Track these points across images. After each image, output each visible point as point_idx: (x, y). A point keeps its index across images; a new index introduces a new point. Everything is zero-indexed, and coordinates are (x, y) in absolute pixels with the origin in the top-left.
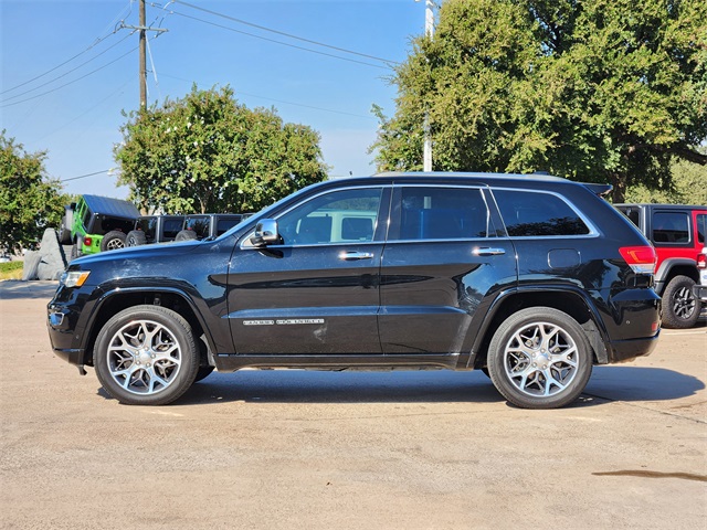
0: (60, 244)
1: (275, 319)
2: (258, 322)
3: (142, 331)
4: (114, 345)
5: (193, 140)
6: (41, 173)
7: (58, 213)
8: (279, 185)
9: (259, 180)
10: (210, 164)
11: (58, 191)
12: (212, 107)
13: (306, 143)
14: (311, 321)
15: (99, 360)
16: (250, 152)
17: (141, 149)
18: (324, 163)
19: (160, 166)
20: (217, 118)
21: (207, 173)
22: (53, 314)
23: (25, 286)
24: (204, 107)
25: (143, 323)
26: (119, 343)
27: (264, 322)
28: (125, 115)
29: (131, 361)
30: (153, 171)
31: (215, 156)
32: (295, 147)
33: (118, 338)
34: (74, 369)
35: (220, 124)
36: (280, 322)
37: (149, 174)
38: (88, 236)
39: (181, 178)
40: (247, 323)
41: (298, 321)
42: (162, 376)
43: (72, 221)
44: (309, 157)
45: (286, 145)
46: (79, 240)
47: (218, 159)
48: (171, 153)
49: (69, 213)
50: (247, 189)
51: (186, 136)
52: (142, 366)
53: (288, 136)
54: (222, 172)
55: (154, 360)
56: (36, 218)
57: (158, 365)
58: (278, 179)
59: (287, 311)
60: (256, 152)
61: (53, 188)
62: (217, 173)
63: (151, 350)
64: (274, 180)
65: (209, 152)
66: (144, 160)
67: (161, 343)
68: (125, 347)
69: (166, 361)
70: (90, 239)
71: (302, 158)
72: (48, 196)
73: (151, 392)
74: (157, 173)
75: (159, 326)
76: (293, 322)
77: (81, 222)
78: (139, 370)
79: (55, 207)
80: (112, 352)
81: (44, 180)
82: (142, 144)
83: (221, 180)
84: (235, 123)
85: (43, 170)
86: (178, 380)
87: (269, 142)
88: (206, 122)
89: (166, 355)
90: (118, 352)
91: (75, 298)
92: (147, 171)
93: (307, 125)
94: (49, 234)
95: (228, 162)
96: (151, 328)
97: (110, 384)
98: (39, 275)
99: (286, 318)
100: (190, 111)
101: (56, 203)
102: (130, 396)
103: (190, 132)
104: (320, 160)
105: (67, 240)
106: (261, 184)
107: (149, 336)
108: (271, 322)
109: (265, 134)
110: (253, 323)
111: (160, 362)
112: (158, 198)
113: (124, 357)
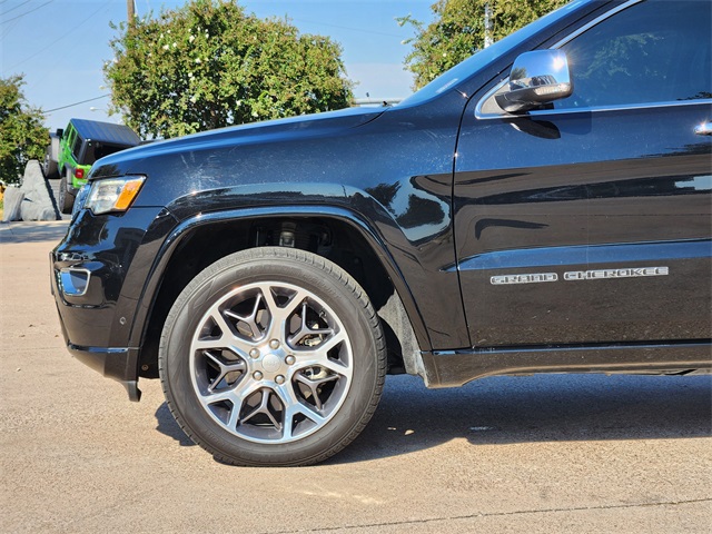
0: (46, 178)
1: (559, 270)
2: (524, 279)
3: (263, 305)
4: (203, 336)
5: (195, 56)
6: (19, 100)
7: (41, 147)
8: (299, 104)
9: (275, 100)
10: (217, 83)
11: (40, 122)
12: (216, 17)
13: (326, 56)
14: (640, 272)
15: (173, 371)
16: (264, 67)
17: (136, 69)
18: (348, 79)
19: (158, 87)
20: (224, 29)
21: (215, 93)
22: (65, 272)
23: (7, 228)
24: (208, 17)
25: (265, 287)
26: (214, 331)
27: (537, 278)
28: (114, 27)
29: (242, 372)
30: (150, 93)
31: (222, 73)
32: (315, 61)
33: (211, 321)
34: (116, 388)
35: (227, 36)
36: (572, 276)
37: (146, 96)
38: (79, 167)
39: (183, 100)
40: (498, 280)
41: (610, 273)
42: (310, 402)
43: (59, 151)
44: (331, 73)
45: (305, 58)
46: (69, 172)
47: (227, 77)
48: (172, 71)
49: (55, 142)
50: (262, 111)
51: (188, 51)
52: (264, 382)
53: (306, 49)
54: (233, 91)
55: (292, 369)
56: (17, 152)
57: (301, 378)
58: (297, 97)
59: (587, 252)
60: (271, 67)
61: (34, 119)
62: (227, 92)
63: (284, 347)
64: (292, 99)
65: (215, 70)
66: (139, 80)
67: (305, 330)
68: (228, 340)
69: (317, 369)
70: (82, 171)
71: (323, 73)
72: (28, 128)
73: (287, 437)
74: (155, 95)
75: (302, 293)
76: (600, 274)
77: (70, 151)
78: (260, 390)
79: (37, 141)
80: (200, 351)
81: (23, 108)
82: (137, 63)
83: (231, 101)
84: (245, 34)
85: (22, 96)
86: (348, 410)
87: (285, 56)
88: (211, 35)
89: (319, 356)
90: (212, 351)
91: (112, 236)
92: (143, 92)
93: (325, 36)
94: (33, 168)
95: (239, 79)
96: (282, 298)
97: (197, 421)
98: (23, 215)
99: (583, 268)
100: (192, 22)
101: (38, 134)
102: (243, 448)
103: (192, 46)
104: (342, 75)
105: (53, 173)
106: (276, 104)
107: (280, 315)
108: (551, 277)
109: (280, 46)
110: (511, 279)
111: (304, 371)
112: (158, 122)
113: (226, 361)
